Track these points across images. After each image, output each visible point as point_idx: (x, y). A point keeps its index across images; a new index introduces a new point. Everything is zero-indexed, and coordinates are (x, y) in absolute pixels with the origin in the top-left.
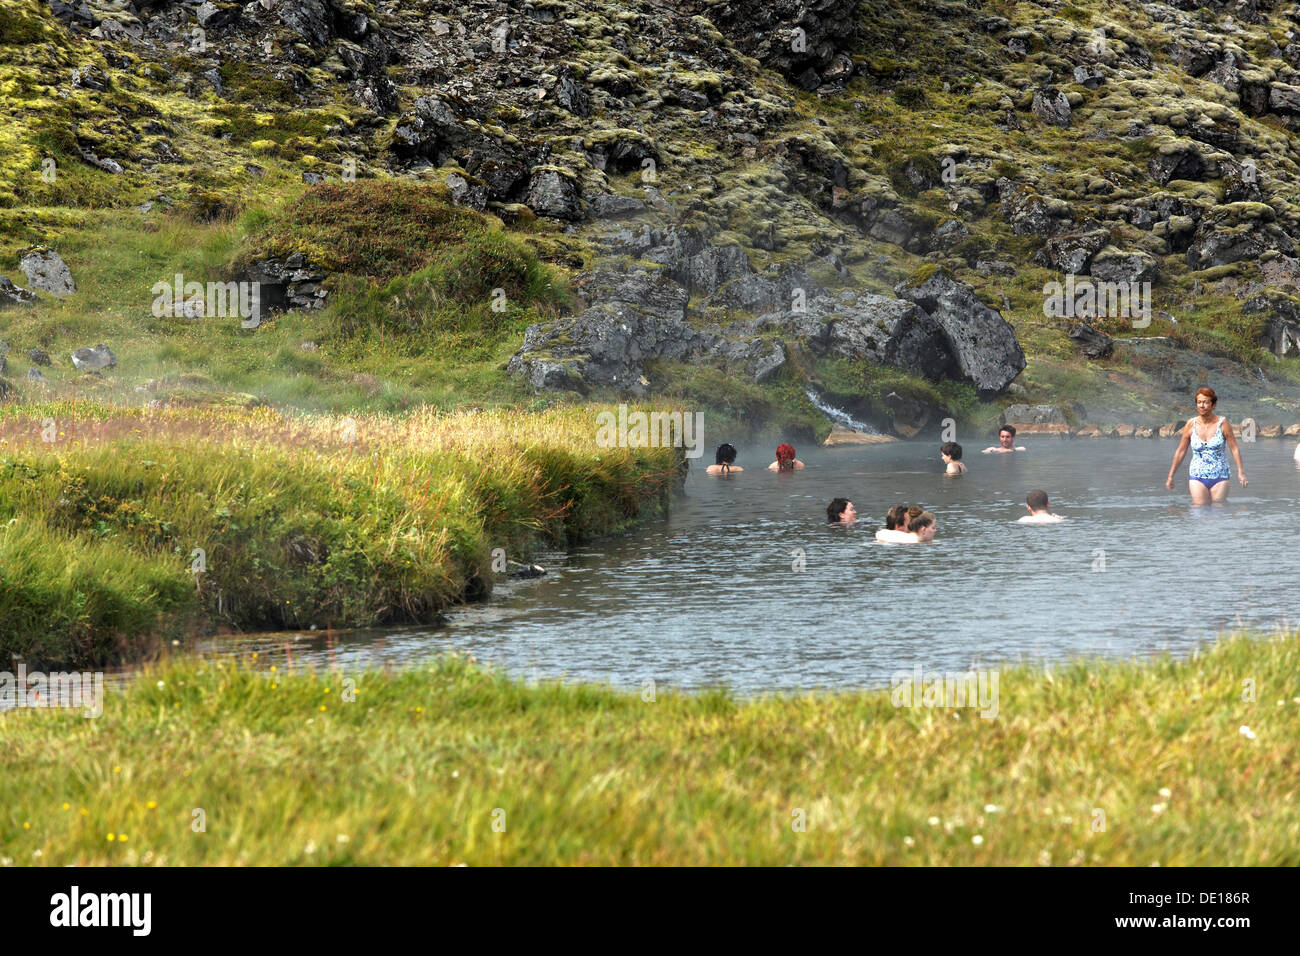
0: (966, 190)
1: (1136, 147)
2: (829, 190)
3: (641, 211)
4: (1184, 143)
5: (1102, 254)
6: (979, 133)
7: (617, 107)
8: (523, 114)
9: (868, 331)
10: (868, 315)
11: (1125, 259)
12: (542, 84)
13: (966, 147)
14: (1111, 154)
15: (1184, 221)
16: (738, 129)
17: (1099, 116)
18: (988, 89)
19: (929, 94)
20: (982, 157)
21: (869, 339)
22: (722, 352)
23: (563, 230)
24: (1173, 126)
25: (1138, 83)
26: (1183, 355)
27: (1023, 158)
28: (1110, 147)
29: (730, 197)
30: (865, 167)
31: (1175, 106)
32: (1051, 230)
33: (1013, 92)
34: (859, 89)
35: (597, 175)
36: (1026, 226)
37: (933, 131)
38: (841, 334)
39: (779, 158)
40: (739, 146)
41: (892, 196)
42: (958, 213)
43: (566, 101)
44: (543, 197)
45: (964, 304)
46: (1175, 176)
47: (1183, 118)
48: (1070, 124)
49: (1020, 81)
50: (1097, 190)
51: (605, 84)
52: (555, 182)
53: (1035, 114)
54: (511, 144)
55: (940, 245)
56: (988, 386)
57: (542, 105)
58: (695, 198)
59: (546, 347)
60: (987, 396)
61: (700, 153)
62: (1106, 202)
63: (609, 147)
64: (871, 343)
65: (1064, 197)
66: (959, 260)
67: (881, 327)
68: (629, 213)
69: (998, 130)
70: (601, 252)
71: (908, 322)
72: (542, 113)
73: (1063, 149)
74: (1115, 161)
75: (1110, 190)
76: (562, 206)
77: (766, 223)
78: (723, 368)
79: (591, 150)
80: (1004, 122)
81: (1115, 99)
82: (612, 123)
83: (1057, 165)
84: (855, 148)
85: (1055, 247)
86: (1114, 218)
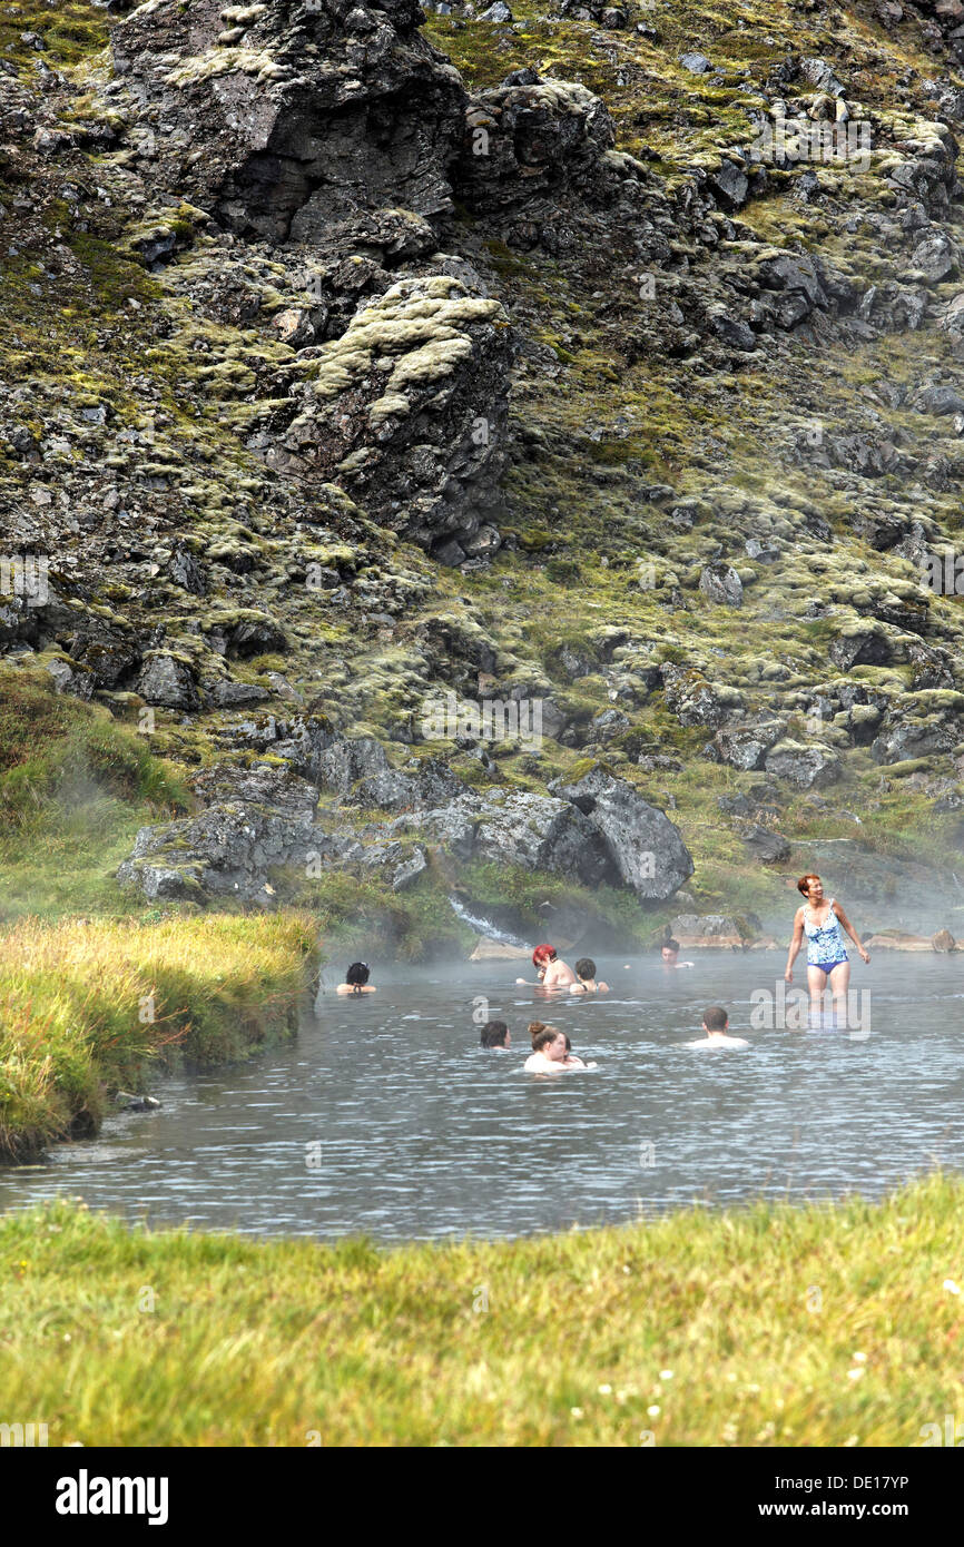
0: (626, 676)
1: (814, 629)
2: (474, 676)
3: (266, 701)
4: (868, 624)
5: (778, 748)
6: (641, 613)
7: (239, 585)
8: (134, 592)
9: (518, 833)
10: (518, 815)
11: (804, 753)
12: (155, 559)
13: (626, 629)
14: (786, 637)
15: (868, 710)
16: (373, 609)
17: (774, 595)
19: (585, 570)
20: (645, 639)
21: (519, 842)
22: (356, 857)
23: (178, 722)
24: (856, 606)
25: (817, 558)
26: (868, 859)
27: (691, 640)
28: (787, 628)
29: (366, 684)
30: (514, 651)
31: (858, 584)
32: (721, 721)
33: (678, 567)
34: (508, 564)
35: (216, 660)
36: (694, 716)
37: (590, 611)
38: (488, 836)
39: (419, 642)
40: (375, 628)
41: (545, 683)
42: (617, 702)
43: (182, 578)
44: (156, 685)
45: (624, 802)
46: (857, 661)
47: (866, 597)
48: (741, 603)
49: (686, 555)
50: (772, 676)
51: (225, 559)
52: (170, 668)
53: (702, 592)
54: (120, 626)
55: (598, 738)
56: (652, 893)
57: (154, 583)
58: (324, 686)
59: (159, 852)
60: (650, 905)
61: (331, 635)
62: (781, 689)
63: (229, 629)
64: (522, 846)
65: (736, 684)
66: (619, 755)
67: (532, 828)
68: (251, 703)
69: (662, 610)
70: (221, 746)
71: (563, 823)
72: (155, 591)
73: (733, 630)
74: (792, 643)
75: (787, 676)
76: (177, 695)
77: (404, 713)
78: (357, 874)
79: (209, 633)
80: (669, 601)
81: (792, 575)
82: (232, 603)
83: (727, 649)
84: (504, 630)
85: (726, 739)
86: (791, 707)
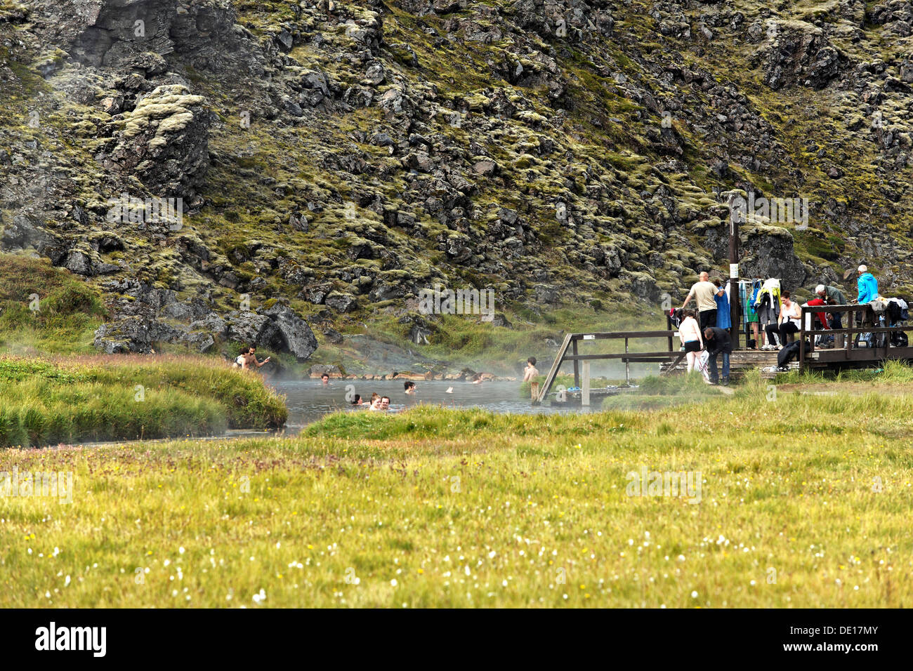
0: (262, 262)
1: (340, 242)
2: (200, 262)
3: (119, 271)
4: (363, 241)
5: (331, 294)
6: (266, 234)
7: (101, 221)
8: (58, 223)
9: (247, 329)
10: (247, 322)
11: (342, 297)
12: (65, 209)
13: (261, 242)
14: (329, 246)
15: (367, 279)
16: (156, 232)
17: (321, 227)
18: (268, 213)
19: (241, 215)
20: (269, 246)
21: (248, 333)
22: (185, 338)
23: (84, 280)
24: (356, 232)
25: (338, 211)
26: (374, 343)
27: (288, 247)
28: (328, 242)
29: (158, 265)
30: (215, 251)
31: (358, 223)
32: (305, 283)
33: (280, 215)
34: (207, 212)
35: (95, 254)
36: (293, 280)
37: (244, 233)
38: (234, 330)
39: (177, 246)
40: (158, 240)
41: (230, 265)
42: (260, 273)
43: (78, 218)
44: (75, 264)
46: (359, 257)
47: (361, 228)
48: (308, 231)
49: (283, 209)
50: (325, 263)
51: (94, 209)
52: (81, 257)
53: (291, 225)
54: (58, 238)
55: (253, 289)
56: (302, 356)
57: (66, 220)
58: (141, 265)
59: (111, 335)
60: (302, 360)
61: (140, 243)
62: (328, 269)
63: (100, 240)
64: (249, 335)
65: (309, 266)
66: (262, 296)
67: (253, 327)
68: (113, 272)
69: (274, 233)
70: (105, 291)
71: (266, 326)
72: (67, 223)
73: (306, 243)
74: (331, 249)
75: (331, 263)
76: (84, 269)
77: (175, 277)
78: (187, 346)
79: (91, 242)
80: (277, 229)
81: (328, 218)
82: (100, 229)
83: (304, 251)
84: (210, 242)
85: (308, 290)
86: (334, 277)
